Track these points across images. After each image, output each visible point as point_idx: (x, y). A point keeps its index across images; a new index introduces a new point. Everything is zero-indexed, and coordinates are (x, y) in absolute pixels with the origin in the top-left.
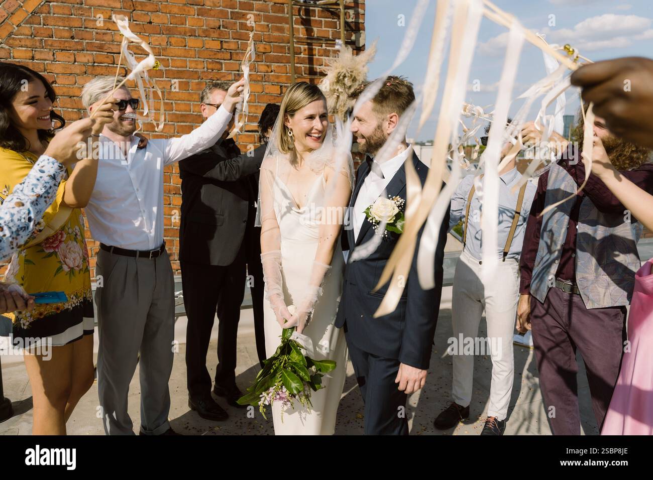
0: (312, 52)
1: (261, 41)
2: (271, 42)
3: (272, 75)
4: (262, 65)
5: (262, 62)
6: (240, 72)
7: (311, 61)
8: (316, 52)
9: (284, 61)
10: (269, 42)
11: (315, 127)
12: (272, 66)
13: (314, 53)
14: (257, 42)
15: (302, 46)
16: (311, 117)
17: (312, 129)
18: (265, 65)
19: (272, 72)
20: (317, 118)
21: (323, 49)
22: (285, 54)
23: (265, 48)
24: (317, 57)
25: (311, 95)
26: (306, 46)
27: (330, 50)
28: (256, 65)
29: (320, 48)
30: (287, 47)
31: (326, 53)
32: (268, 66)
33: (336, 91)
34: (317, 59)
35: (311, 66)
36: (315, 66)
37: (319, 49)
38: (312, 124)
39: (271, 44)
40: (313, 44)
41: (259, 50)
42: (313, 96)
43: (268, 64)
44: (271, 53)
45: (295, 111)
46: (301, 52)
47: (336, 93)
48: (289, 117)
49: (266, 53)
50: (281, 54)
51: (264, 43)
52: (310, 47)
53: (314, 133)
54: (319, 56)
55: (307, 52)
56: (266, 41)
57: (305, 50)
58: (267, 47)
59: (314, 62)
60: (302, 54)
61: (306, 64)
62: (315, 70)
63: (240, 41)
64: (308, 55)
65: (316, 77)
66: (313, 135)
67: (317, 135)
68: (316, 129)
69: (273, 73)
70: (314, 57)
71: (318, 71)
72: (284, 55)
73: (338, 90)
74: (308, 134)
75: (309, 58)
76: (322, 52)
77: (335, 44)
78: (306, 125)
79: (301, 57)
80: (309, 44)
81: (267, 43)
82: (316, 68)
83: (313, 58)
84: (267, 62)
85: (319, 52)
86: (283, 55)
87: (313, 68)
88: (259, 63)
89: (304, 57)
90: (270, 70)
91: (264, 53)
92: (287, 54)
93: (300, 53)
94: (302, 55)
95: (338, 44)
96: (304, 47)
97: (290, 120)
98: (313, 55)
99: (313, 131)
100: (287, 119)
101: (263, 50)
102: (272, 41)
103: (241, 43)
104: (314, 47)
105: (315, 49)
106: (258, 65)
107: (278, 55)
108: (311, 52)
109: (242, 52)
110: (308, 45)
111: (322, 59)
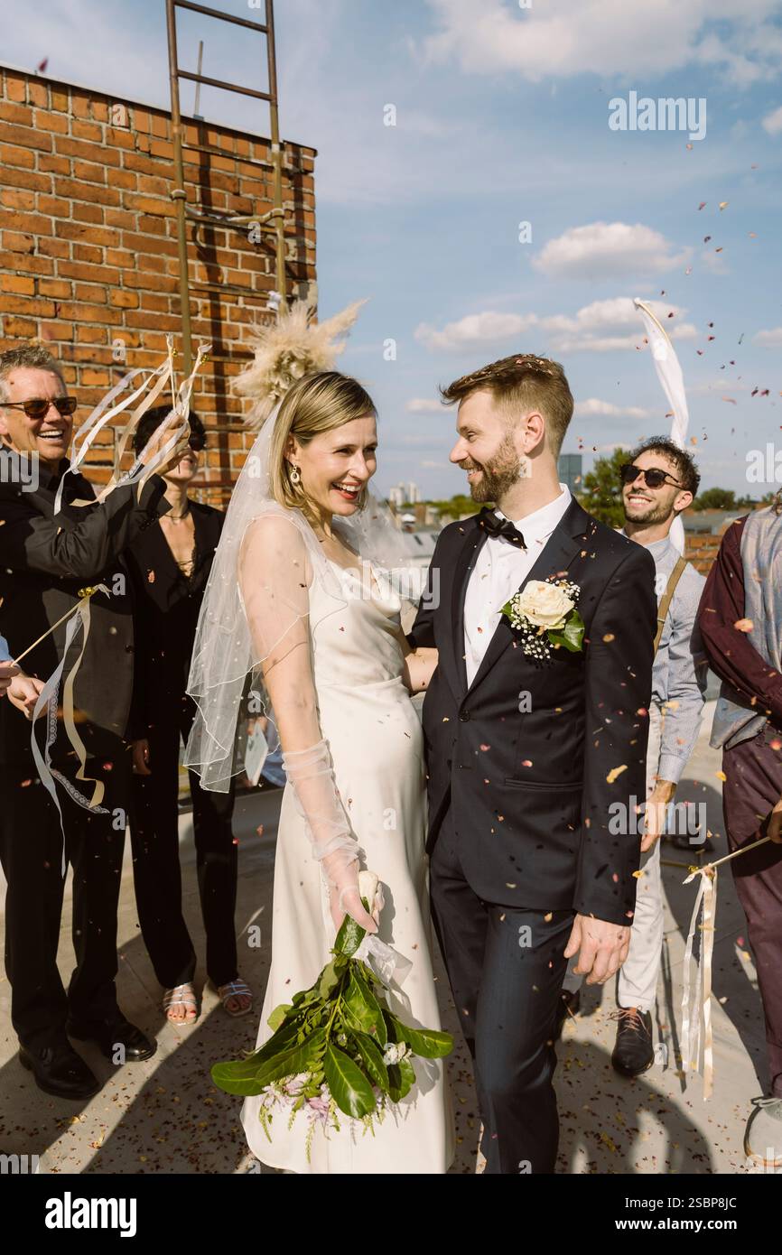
0: (219, 314)
1: (119, 285)
2: (139, 288)
3: (141, 353)
4: (121, 331)
5: (120, 325)
6: (75, 344)
7: (216, 329)
8: (226, 313)
9: (164, 327)
10: (134, 288)
11: (353, 473)
12: (141, 336)
13: (223, 314)
14: (111, 287)
15: (199, 301)
16: (347, 450)
17: (346, 473)
18: (126, 332)
19: (140, 346)
20: (359, 453)
21: (240, 309)
22: (167, 312)
23: (127, 299)
24: (228, 322)
25: (354, 404)
26: (208, 301)
27: (252, 311)
28: (108, 330)
29: (234, 305)
30: (170, 301)
31: (244, 316)
32: (132, 334)
33: (275, 387)
34: (229, 327)
35: (216, 339)
36: (224, 340)
37: (231, 308)
38: (346, 464)
39: (140, 292)
40: (222, 296)
41: (114, 302)
42: (356, 408)
43: (133, 330)
44: (139, 310)
45: (314, 433)
46: (198, 312)
47: (273, 392)
48: (297, 444)
49: (128, 308)
50: (158, 313)
51: (125, 288)
52: (216, 302)
53: (348, 484)
54: (232, 320)
55: (209, 312)
56: (129, 283)
57: (205, 308)
58: (130, 296)
59: (224, 332)
60: (200, 315)
61: (206, 334)
62: (224, 347)
63: (74, 283)
64: (212, 318)
65: (226, 359)
66: (344, 487)
67: (352, 489)
68: (354, 477)
69: (142, 349)
70: (223, 322)
71: (231, 349)
72: (164, 314)
73: (278, 385)
74: (335, 484)
75: (213, 324)
76: (237, 314)
77: (267, 299)
78: (333, 465)
79: (197, 321)
80: (214, 296)
81: (131, 290)
82: (227, 344)
83: (220, 324)
84: (131, 327)
85: (232, 314)
86: (161, 316)
87: (221, 343)
88: (115, 328)
89: (203, 322)
90: (136, 343)
91: (124, 308)
92: (170, 314)
93: (196, 314)
94: (200, 318)
95: (273, 300)
96: (202, 302)
97: (299, 450)
98: (220, 318)
99: (345, 480)
100: (293, 445)
101: (122, 303)
102: (142, 286)
103: (77, 285)
104: (222, 303)
105: (225, 307)
106: (112, 331)
107: (154, 315)
108: (216, 311)
109: (79, 304)
110: (210, 298)
111: (238, 327)
